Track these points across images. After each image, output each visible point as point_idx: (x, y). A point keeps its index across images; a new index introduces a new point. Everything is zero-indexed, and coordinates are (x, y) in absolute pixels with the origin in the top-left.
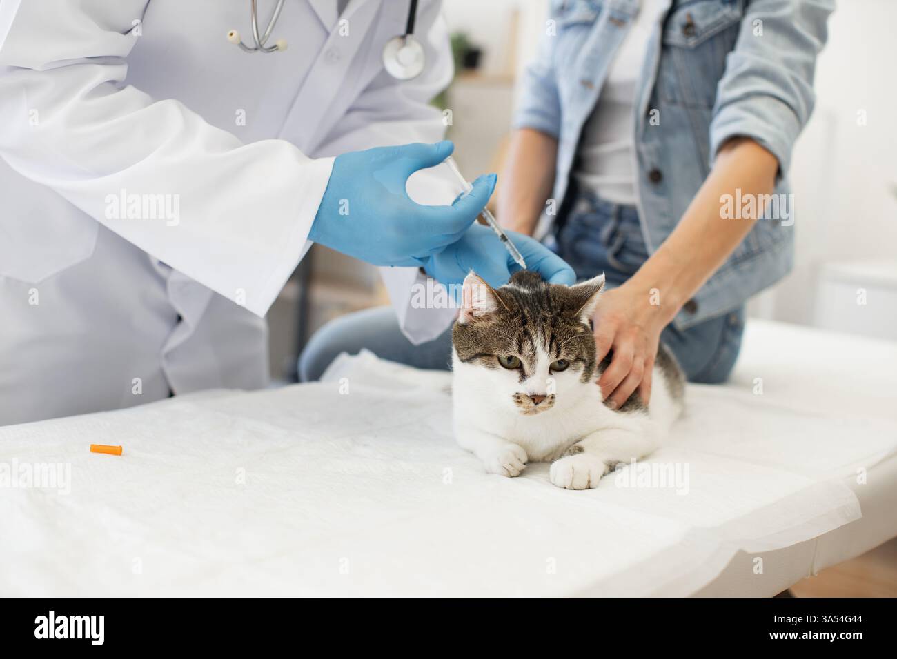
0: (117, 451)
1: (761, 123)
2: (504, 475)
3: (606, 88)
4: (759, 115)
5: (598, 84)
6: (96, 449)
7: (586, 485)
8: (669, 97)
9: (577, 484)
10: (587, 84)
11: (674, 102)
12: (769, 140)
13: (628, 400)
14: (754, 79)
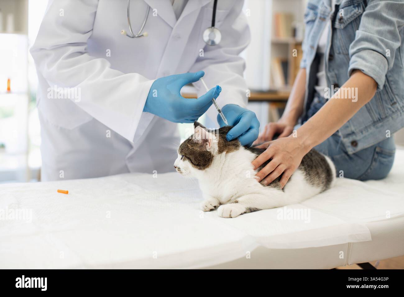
0: (67, 193)
1: (364, 63)
2: (203, 210)
3: (318, 48)
4: (364, 59)
5: (316, 47)
6: (59, 191)
7: (228, 216)
8: (338, 52)
9: (224, 215)
10: (312, 47)
11: (340, 53)
12: (366, 70)
13: (273, 181)
14: (363, 42)
